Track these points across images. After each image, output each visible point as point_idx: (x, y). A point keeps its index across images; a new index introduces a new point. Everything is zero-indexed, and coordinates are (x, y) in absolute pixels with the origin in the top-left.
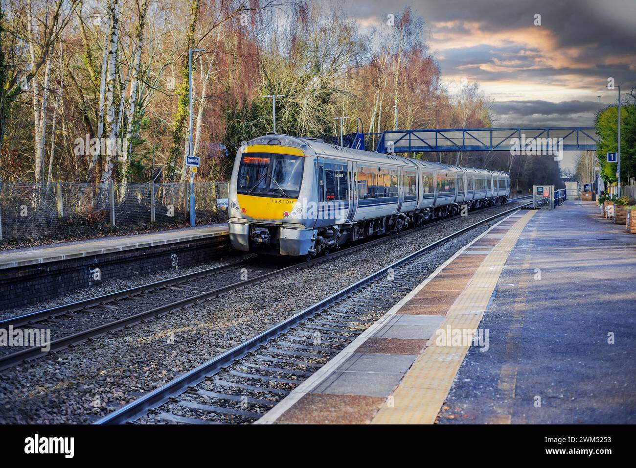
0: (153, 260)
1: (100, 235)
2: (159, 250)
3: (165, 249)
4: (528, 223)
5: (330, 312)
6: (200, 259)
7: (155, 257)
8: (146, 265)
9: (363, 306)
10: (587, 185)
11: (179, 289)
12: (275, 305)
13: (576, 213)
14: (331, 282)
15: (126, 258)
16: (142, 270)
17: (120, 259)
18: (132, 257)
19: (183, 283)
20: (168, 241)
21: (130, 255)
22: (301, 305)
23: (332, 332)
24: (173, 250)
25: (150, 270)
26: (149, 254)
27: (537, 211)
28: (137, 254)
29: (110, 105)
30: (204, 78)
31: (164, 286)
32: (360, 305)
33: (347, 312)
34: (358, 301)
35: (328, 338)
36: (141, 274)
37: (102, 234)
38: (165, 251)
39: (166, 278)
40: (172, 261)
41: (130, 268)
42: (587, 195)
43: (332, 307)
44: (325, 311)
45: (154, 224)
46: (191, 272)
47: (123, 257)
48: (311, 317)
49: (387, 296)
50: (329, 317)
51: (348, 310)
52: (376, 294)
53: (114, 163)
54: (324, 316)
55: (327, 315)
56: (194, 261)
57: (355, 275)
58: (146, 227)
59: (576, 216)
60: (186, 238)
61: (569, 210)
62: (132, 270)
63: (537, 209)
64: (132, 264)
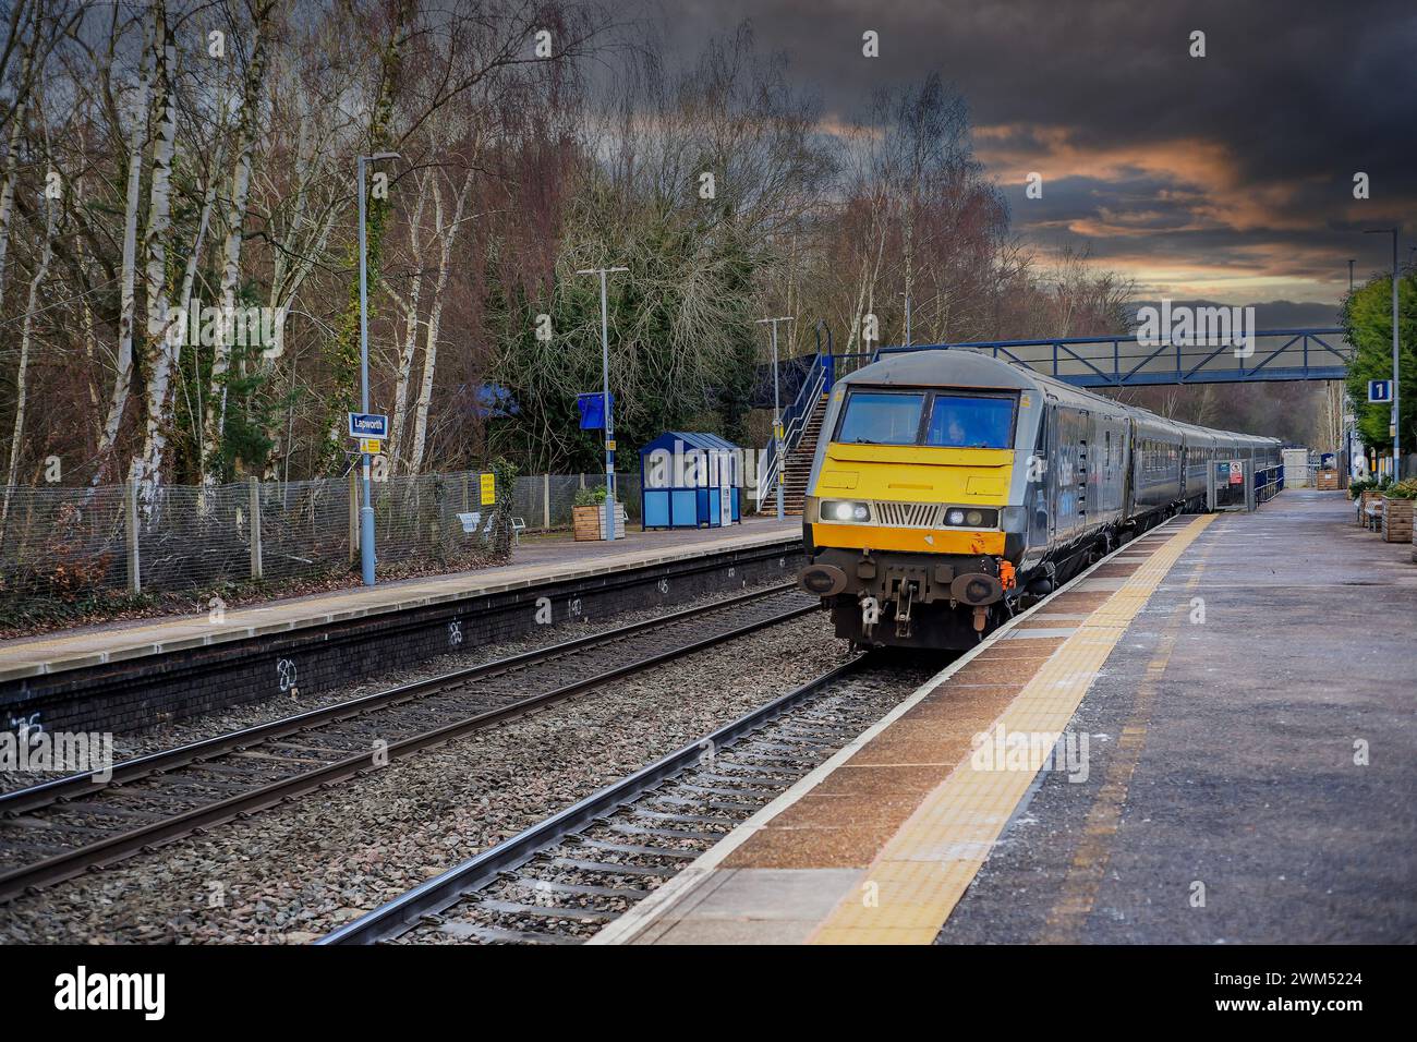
0: (218, 679)
1: (93, 618)
2: (236, 652)
3: (254, 649)
4: (1189, 548)
5: (640, 812)
6: (364, 669)
7: (223, 671)
8: (196, 692)
9: (738, 787)
10: (1329, 455)
11: (266, 756)
12: (485, 800)
13: (1301, 519)
14: (671, 722)
15: (128, 681)
16: (183, 705)
17: (107, 686)
18: (146, 677)
19: (285, 739)
20: (257, 630)
21: (141, 671)
22: (563, 796)
23: (619, 880)
24: (278, 651)
25: (208, 706)
26: (202, 666)
27: (1215, 515)
28: (162, 667)
29: (155, 295)
30: (446, 232)
31: (226, 750)
32: (732, 785)
33: (685, 810)
34: (731, 773)
35: (600, 900)
36: (179, 719)
37: (99, 615)
38: (255, 655)
39: (248, 725)
40: (277, 676)
41: (144, 704)
42: (1328, 477)
43: (649, 795)
44: (624, 812)
45: (258, 583)
46: (326, 703)
47: (118, 680)
48: (574, 832)
49: (812, 753)
50: (631, 829)
51: (691, 803)
52: (783, 748)
53: (168, 437)
54: (616, 827)
55: (630, 821)
56: (346, 674)
57: (745, 697)
58: (234, 590)
59: (1302, 526)
60: (316, 620)
61: (1287, 511)
62: (151, 709)
63: (1217, 511)
64: (152, 693)
